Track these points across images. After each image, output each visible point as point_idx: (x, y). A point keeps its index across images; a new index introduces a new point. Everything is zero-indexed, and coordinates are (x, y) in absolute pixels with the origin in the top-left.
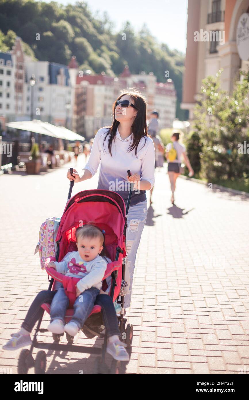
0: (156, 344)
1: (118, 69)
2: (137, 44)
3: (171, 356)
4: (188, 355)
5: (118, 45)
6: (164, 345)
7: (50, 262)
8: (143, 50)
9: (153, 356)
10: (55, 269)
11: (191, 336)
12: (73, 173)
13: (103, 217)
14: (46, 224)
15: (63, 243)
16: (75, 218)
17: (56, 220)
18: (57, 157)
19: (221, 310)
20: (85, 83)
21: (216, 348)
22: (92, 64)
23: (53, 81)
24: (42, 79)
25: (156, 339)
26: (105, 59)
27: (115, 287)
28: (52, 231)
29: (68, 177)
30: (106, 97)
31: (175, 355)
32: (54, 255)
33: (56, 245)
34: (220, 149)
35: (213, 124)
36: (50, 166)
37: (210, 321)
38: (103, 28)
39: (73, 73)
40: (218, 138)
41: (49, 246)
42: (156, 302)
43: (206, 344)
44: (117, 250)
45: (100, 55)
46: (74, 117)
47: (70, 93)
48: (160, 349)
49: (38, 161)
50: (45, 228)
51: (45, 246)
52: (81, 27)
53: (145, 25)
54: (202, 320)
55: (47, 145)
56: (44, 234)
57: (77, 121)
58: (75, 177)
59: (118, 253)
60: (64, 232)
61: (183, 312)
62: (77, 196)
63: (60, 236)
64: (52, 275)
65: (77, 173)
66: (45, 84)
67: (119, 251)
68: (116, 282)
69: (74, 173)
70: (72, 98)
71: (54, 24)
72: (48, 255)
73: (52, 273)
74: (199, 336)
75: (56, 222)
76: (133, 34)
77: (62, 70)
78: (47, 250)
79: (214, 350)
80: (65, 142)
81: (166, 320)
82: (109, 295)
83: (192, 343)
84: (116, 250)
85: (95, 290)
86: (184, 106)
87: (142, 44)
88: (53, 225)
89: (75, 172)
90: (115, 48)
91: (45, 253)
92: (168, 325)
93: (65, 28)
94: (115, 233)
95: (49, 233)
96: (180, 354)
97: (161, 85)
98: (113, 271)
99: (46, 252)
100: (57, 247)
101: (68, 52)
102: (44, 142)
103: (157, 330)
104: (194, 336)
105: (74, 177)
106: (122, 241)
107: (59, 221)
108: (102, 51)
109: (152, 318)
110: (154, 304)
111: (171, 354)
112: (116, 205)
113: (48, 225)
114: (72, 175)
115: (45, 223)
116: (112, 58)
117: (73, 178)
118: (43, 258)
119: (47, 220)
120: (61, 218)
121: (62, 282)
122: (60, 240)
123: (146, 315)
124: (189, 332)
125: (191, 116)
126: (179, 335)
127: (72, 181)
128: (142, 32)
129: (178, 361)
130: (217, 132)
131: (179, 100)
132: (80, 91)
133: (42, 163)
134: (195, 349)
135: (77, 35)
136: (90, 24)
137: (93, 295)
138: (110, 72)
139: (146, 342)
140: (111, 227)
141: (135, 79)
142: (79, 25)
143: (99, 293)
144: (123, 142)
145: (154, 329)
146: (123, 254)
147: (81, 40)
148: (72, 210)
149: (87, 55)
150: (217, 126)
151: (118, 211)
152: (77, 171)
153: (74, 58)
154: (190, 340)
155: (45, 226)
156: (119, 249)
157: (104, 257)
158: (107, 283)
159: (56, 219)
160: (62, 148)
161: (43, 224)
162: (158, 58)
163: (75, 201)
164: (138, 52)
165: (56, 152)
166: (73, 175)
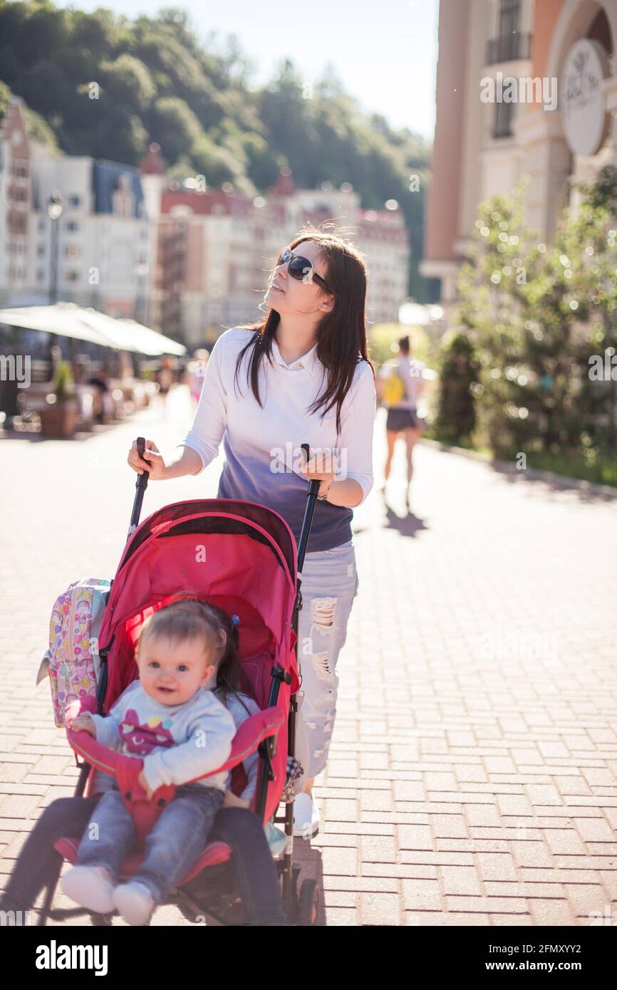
0: (398, 867)
1: (263, 176)
2: (311, 114)
3: (438, 898)
4: (480, 896)
5: (263, 115)
6: (418, 872)
7: (79, 715)
8: (326, 131)
9: (395, 897)
10: (91, 735)
11: (484, 846)
12: (144, 450)
13: (232, 577)
14: (70, 599)
15: (119, 653)
16: (152, 582)
17: (97, 587)
18: (117, 395)
19: (553, 779)
20: (181, 212)
21: (549, 875)
22: (198, 165)
23: (102, 205)
24: (75, 201)
25: (397, 855)
26: (232, 151)
27: (270, 783)
28: (87, 619)
29: (131, 464)
30: (234, 247)
31: (447, 895)
32: (91, 688)
33: (97, 661)
34: (523, 376)
35: (505, 314)
36: (101, 417)
37: (527, 809)
38: (227, 76)
39: (152, 186)
40: (518, 349)
41: (77, 661)
42: (391, 762)
43: (523, 867)
44: (275, 674)
45: (218, 142)
46: (154, 295)
47: (143, 236)
48: (410, 880)
49: (71, 407)
50: (66, 611)
51: (67, 661)
52: (171, 72)
53: (330, 68)
54: (508, 805)
55: (92, 367)
56: (64, 627)
57: (164, 306)
58: (153, 465)
59: (276, 682)
60: (121, 623)
61: (458, 786)
62: (159, 519)
63: (108, 634)
64: (85, 753)
65: (158, 452)
66: (82, 214)
67: (280, 677)
68: (271, 769)
69: (147, 451)
70: (150, 249)
71: (106, 66)
72: (76, 686)
73: (85, 749)
74: (503, 846)
75: (98, 592)
76: (301, 90)
77: (125, 180)
78: (71, 673)
79: (545, 881)
80: (136, 359)
81: (418, 807)
82: (253, 810)
83: (487, 864)
84: (272, 674)
85: (211, 794)
86: (429, 269)
87: (324, 114)
88: (89, 600)
89: (150, 449)
90: (255, 123)
91: (67, 680)
92: (424, 819)
93: (131, 74)
94: (267, 623)
95: (76, 625)
96: (460, 893)
97: (371, 216)
98: (263, 739)
99: (70, 679)
100: (101, 666)
101: (139, 134)
102: (83, 359)
103: (397, 832)
104: (490, 846)
105: (149, 463)
106: (289, 646)
107: (107, 589)
108: (224, 132)
109: (382, 801)
110: (384, 766)
111: (439, 892)
112: (269, 544)
113: (75, 602)
114: (141, 457)
115: (66, 594)
116: (249, 149)
117: (144, 465)
118: (62, 695)
119: (73, 585)
120: (112, 581)
121: (114, 774)
122: (109, 648)
123: (367, 796)
124: (477, 837)
125: (447, 291)
126: (456, 845)
127: (142, 473)
128: (322, 86)
129: (457, 912)
130: (516, 335)
131: (417, 254)
132: (170, 231)
133: (79, 411)
134: (496, 879)
135: (162, 92)
136: (194, 66)
137: (204, 811)
138: (245, 185)
139: (374, 863)
140: (255, 607)
141: (305, 200)
142: (166, 66)
143: (222, 802)
144: (287, 369)
145: (389, 829)
146: (289, 686)
147: (172, 104)
148: (144, 559)
149: (187, 143)
150: (516, 320)
151: (276, 560)
152: (158, 445)
153: (155, 149)
154: (481, 857)
155: (65, 604)
156: (280, 671)
157: (237, 696)
158: (247, 773)
159: (99, 582)
160: (127, 373)
161: (61, 599)
162: (363, 150)
163: (151, 533)
164: (313, 136)
165: (113, 384)
166: (145, 457)
